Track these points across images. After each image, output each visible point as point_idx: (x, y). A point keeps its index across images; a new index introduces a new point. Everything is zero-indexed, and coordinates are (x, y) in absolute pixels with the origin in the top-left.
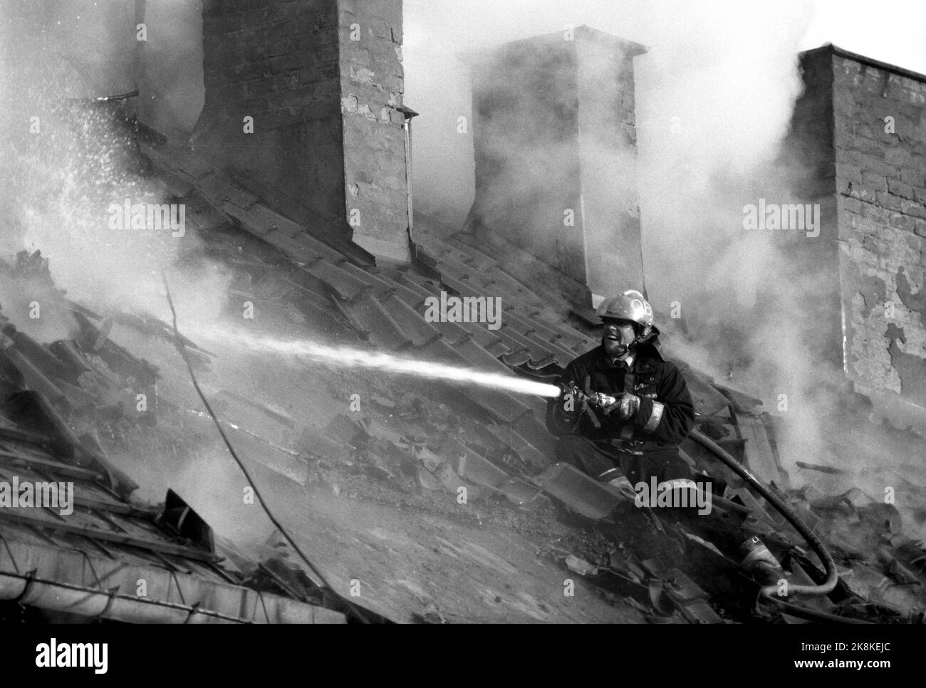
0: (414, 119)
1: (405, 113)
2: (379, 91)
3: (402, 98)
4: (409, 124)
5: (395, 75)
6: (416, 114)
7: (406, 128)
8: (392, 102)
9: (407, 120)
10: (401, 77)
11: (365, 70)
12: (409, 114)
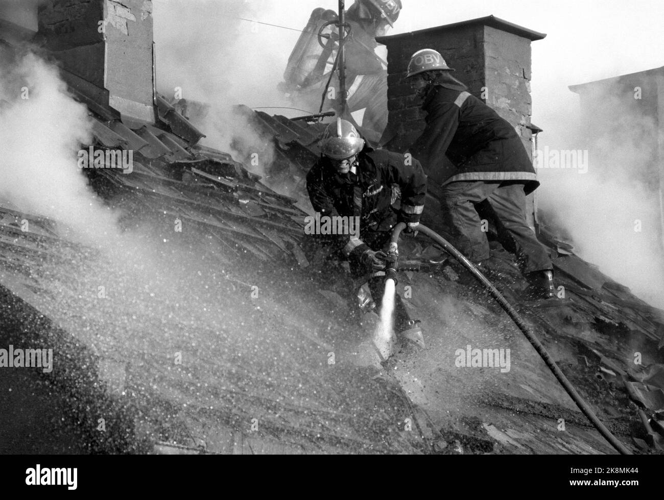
0: (539, 134)
1: (532, 129)
2: (513, 113)
3: (530, 118)
4: (536, 138)
5: (525, 103)
6: (541, 131)
7: (534, 140)
8: (523, 122)
9: (534, 135)
10: (530, 104)
11: (504, 99)
12: (535, 131)
